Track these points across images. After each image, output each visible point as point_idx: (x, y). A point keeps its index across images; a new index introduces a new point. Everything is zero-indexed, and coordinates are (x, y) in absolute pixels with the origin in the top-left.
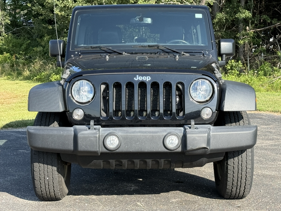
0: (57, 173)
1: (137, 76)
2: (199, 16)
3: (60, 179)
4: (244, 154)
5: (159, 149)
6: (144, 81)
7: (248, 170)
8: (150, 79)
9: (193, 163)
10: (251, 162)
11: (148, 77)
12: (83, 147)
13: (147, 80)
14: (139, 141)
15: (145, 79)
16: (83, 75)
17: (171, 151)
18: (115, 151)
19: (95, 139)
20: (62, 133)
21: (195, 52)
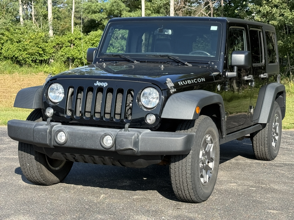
0: (35, 161)
1: (98, 82)
2: (214, 28)
3: (39, 167)
4: (184, 160)
5: (97, 147)
6: (102, 87)
7: (188, 175)
8: (107, 84)
9: (133, 162)
10: (190, 168)
11: (105, 83)
12: (37, 139)
13: (105, 86)
14: (81, 138)
15: (103, 85)
16: (57, 79)
17: (106, 150)
18: (63, 145)
19: (46, 133)
20: (27, 126)
21: (201, 63)
